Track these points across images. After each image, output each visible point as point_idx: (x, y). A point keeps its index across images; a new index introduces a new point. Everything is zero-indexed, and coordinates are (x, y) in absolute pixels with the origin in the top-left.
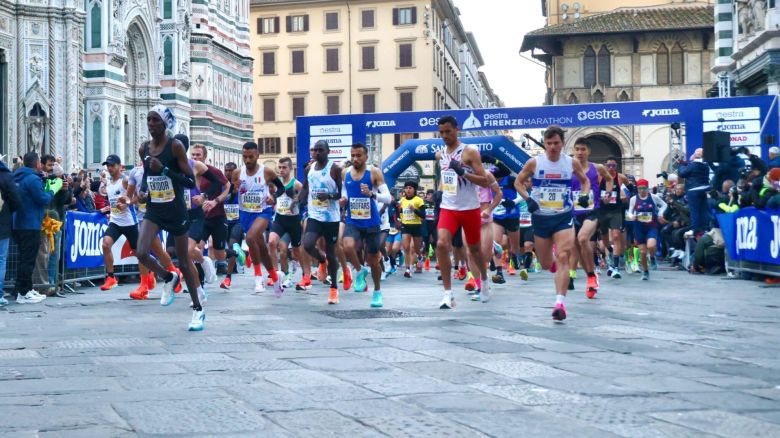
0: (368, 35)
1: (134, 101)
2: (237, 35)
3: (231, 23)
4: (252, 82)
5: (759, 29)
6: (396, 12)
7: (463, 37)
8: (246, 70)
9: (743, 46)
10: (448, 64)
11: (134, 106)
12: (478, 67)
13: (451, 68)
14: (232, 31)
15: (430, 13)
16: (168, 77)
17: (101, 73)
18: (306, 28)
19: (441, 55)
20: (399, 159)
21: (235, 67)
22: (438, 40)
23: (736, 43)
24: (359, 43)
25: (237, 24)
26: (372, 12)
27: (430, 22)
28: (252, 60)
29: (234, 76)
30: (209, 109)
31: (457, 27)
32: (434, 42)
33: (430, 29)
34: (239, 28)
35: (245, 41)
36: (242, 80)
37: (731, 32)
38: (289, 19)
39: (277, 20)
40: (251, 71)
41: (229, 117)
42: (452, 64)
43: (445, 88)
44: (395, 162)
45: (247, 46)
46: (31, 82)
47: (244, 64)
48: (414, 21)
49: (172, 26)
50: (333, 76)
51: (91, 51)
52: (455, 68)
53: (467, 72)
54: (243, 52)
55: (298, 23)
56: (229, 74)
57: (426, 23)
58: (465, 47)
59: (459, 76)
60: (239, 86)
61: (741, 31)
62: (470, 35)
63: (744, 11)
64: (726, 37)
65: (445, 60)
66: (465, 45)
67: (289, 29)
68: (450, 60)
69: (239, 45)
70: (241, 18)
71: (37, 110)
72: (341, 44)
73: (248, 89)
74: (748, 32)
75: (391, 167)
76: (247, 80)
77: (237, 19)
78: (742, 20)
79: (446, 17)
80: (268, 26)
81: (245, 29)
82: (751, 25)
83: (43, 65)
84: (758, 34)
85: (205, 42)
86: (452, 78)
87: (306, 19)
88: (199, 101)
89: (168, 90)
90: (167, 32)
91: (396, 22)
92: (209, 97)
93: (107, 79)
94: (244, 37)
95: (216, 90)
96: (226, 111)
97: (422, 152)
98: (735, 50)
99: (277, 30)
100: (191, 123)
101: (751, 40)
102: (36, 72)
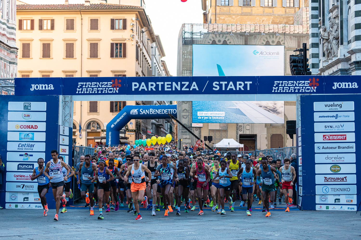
0: (94, 35)
2: (8, 32)
3: (4, 24)
4: (17, 64)
5: (335, 56)
6: (113, 21)
7: (153, 38)
8: (13, 56)
9: (325, 64)
10: (145, 56)
12: (161, 57)
13: (146, 59)
14: (4, 29)
15: (135, 23)
18: (52, 28)
19: (141, 50)
20: (120, 118)
21: (6, 54)
22: (139, 41)
23: (321, 62)
24: (88, 40)
25: (8, 24)
26: (97, 20)
27: (135, 29)
28: (17, 49)
29: (5, 60)
31: (151, 33)
32: (137, 43)
33: (135, 34)
34: (8, 27)
35: (13, 36)
36: (10, 63)
37: (318, 54)
38: (41, 21)
39: (32, 21)
40: (16, 57)
42: (147, 56)
43: (142, 72)
44: (118, 120)
45: (14, 39)
47: (11, 52)
48: (125, 27)
50: (70, 61)
52: (148, 59)
53: (155, 61)
54: (11, 44)
55: (47, 25)
57: (132, 30)
58: (154, 44)
59: (150, 64)
60: (8, 67)
61: (324, 55)
62: (158, 37)
63: (326, 44)
64: (315, 57)
65: (143, 53)
66: (154, 43)
67: (41, 28)
68: (145, 54)
69: (9, 39)
70: (10, 20)
72: (76, 40)
73: (14, 69)
74: (328, 56)
75: (115, 123)
76: (14, 63)
77: (8, 21)
78: (325, 49)
79: (144, 26)
80: (27, 25)
81: (13, 28)
82: (330, 52)
84: (334, 59)
86: (147, 65)
87: (53, 21)
91: (113, 27)
94: (12, 34)
97: (134, 114)
98: (321, 66)
99: (32, 28)
101: (330, 62)
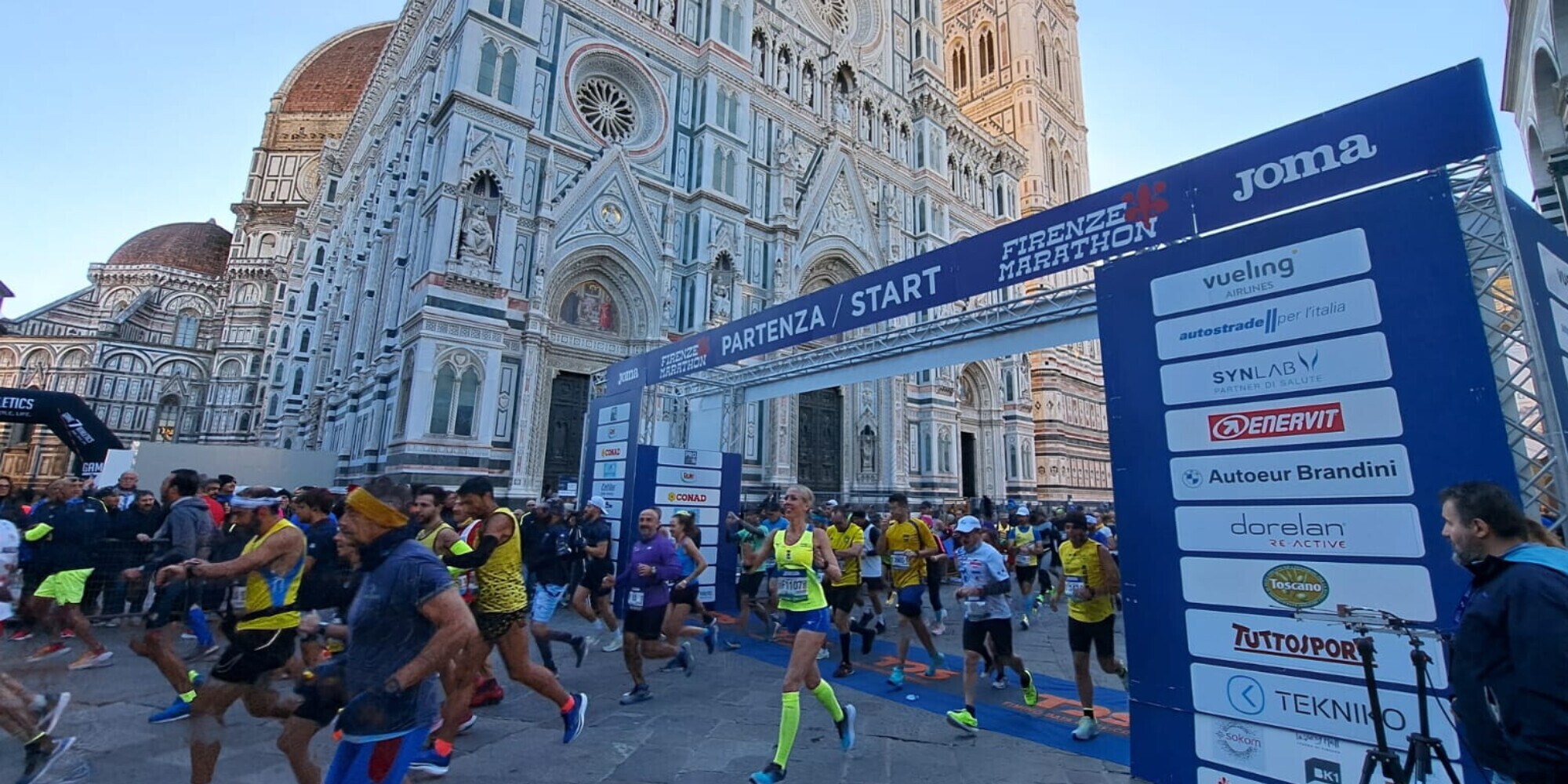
1: (980, 422)
2: (1094, 370)
3: (1085, 360)
11: (980, 426)
16: (1011, 403)
17: (930, 401)
21: (1092, 394)
25: (1092, 361)
29: (1091, 401)
30: (1059, 426)
34: (1095, 364)
36: (1101, 404)
41: (1086, 433)
46: (863, 410)
47: (1101, 391)
49: (1011, 363)
51: (923, 384)
56: (1084, 399)
60: (1098, 408)
69: (1096, 377)
71: (867, 431)
77: (1092, 357)
83: (871, 396)
85: (1053, 375)
88: (1050, 421)
89: (1010, 413)
90: (1008, 368)
92: (1060, 417)
93: (934, 405)
95: (1070, 412)
96: (1083, 428)
100: (1037, 438)
102: (866, 402)
